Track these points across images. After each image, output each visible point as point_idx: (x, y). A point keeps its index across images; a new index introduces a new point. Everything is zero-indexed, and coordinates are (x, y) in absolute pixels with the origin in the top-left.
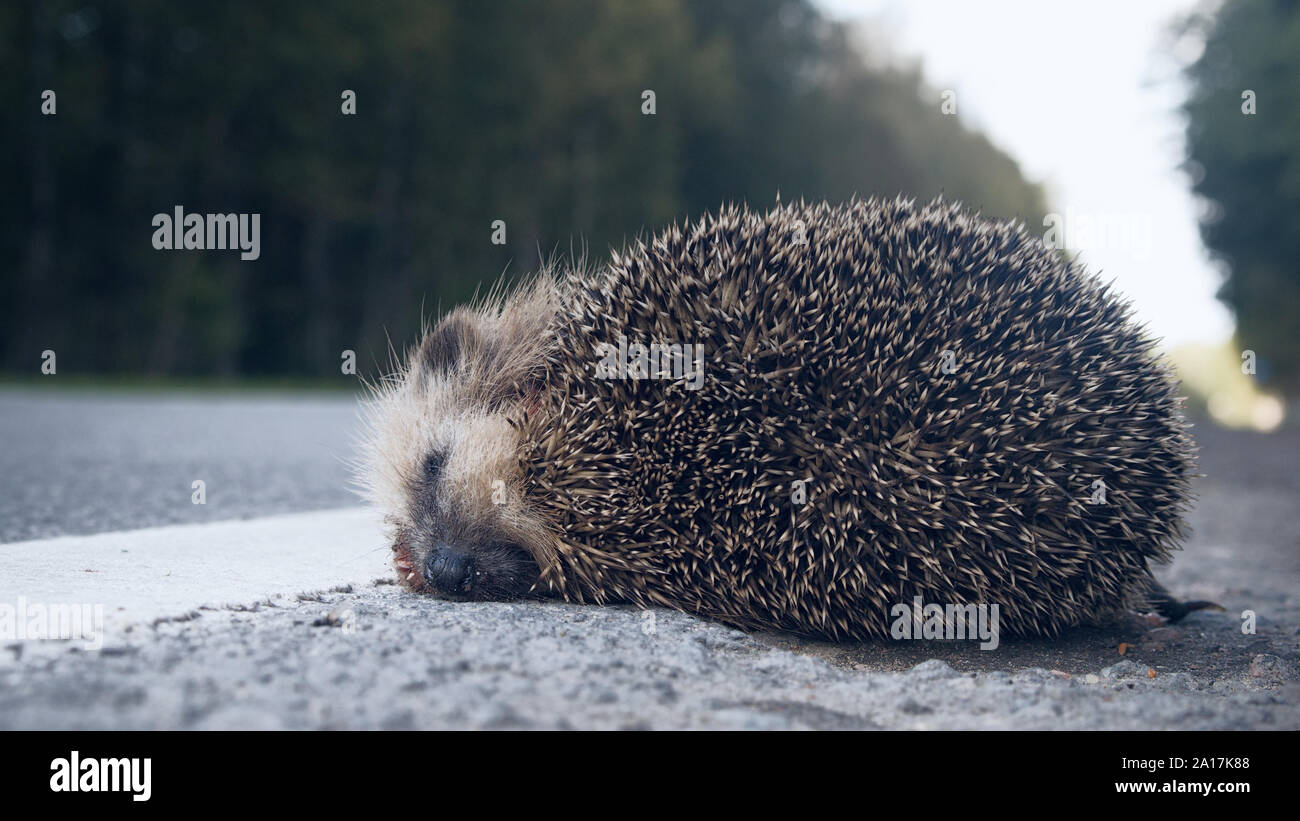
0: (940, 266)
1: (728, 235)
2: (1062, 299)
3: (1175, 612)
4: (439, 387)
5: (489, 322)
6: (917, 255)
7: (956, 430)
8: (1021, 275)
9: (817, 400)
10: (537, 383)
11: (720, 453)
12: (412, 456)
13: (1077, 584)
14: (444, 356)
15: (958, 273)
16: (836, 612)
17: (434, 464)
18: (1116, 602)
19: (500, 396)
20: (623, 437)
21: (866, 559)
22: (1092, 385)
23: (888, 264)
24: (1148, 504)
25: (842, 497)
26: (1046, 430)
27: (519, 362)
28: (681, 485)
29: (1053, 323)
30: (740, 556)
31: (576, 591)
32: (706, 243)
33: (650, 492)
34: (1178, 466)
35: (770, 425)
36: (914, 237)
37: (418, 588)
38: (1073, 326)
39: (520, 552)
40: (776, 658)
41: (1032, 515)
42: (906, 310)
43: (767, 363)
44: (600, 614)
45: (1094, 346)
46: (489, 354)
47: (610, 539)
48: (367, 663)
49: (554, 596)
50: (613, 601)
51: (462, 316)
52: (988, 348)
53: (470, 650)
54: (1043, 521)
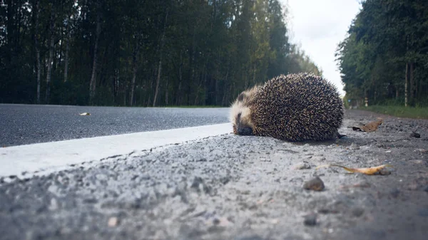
0: (311, 83)
1: (281, 79)
2: (328, 88)
3: (340, 137)
4: (240, 104)
5: (247, 93)
6: (308, 81)
7: (312, 109)
8: (322, 84)
9: (293, 104)
10: (254, 102)
11: (279, 113)
12: (237, 114)
13: (327, 132)
14: (241, 99)
15: (313, 84)
16: (293, 137)
17: (239, 115)
18: (332, 135)
19: (248, 105)
20: (265, 111)
21: (298, 129)
22: (331, 101)
23: (304, 84)
24: (338, 120)
25: (295, 119)
26: (324, 108)
27: (251, 99)
28: (273, 118)
29: (326, 92)
30: (280, 128)
31: (257, 134)
32: (278, 80)
33: (269, 119)
34: (342, 114)
35: (286, 108)
36: (307, 78)
37: (236, 134)
38: (329, 92)
39: (251, 129)
40: (286, 143)
41: (322, 122)
42: (306, 90)
43: (286, 99)
44: (261, 137)
45: (332, 95)
46: (247, 98)
47: (262, 127)
48: (232, 144)
49: (255, 135)
50: (263, 136)
51: (244, 93)
52: (317, 96)
53: (245, 142)
54: (323, 123)
